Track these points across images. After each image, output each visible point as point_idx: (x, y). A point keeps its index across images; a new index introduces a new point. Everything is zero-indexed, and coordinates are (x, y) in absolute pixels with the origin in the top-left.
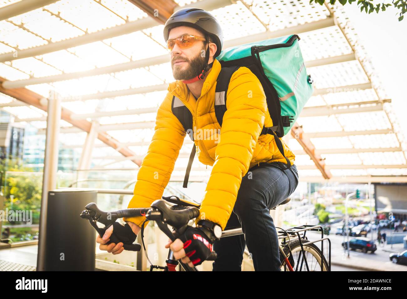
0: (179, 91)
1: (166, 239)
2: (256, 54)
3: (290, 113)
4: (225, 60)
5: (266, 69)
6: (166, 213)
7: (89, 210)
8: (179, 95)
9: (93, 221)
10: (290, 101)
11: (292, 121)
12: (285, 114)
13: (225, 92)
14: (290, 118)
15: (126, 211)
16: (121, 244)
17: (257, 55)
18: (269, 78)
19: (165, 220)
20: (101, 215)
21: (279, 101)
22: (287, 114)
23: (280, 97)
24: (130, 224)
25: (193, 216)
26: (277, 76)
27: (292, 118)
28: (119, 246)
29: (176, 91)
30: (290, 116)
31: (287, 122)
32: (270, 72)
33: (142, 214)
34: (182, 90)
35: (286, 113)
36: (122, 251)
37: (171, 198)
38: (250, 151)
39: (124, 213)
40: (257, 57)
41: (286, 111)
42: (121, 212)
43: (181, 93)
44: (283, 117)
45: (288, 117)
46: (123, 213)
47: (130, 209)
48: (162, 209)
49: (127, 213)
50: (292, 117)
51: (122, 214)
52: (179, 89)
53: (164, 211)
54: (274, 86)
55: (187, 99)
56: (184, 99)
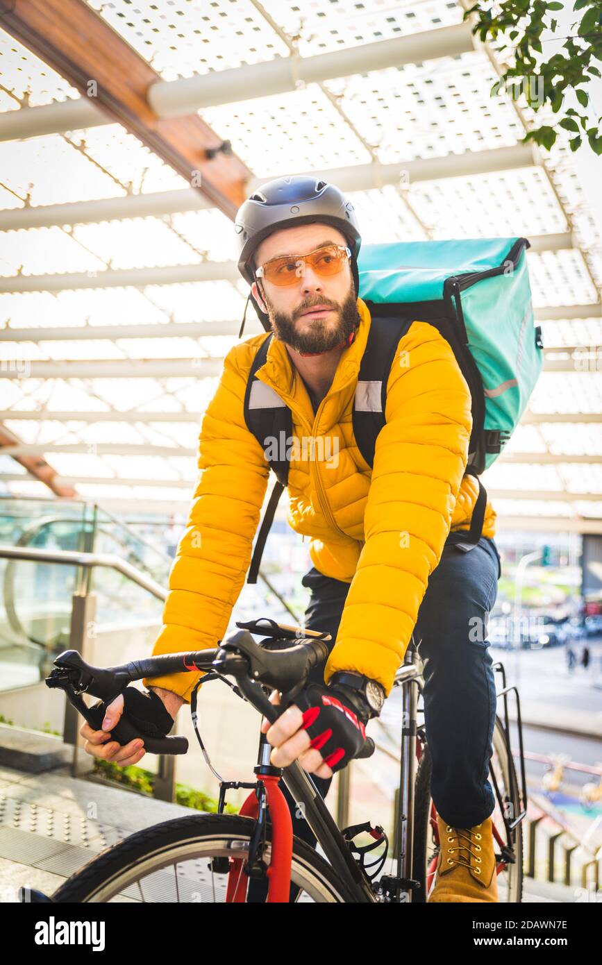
0: (274, 370)
1: (253, 719)
2: (453, 297)
3: (504, 425)
4: (377, 301)
5: (469, 330)
6: (257, 659)
7: (64, 667)
8: (275, 380)
9: (76, 692)
10: (505, 398)
11: (505, 441)
12: (491, 426)
13: (381, 382)
14: (503, 434)
15: (148, 662)
16: (138, 742)
17: (456, 299)
18: (470, 348)
19: (257, 674)
20: (92, 677)
21: (484, 395)
22: (498, 426)
23: (487, 389)
24: (159, 693)
25: (315, 660)
26: (489, 345)
27: (506, 435)
28: (135, 748)
29: (268, 371)
30: (503, 431)
31: (495, 444)
32: (478, 337)
33: (187, 667)
34: (281, 369)
35: (494, 424)
36: (141, 756)
37: (258, 624)
38: (446, 520)
39: (144, 669)
40: (455, 304)
41: (495, 420)
42: (137, 665)
43: (278, 376)
44: (488, 431)
45: (499, 433)
46: (141, 669)
47: (156, 657)
48: (247, 651)
49: (150, 668)
50: (507, 432)
51: (140, 671)
52: (274, 366)
53: (253, 655)
54: (478, 365)
55: (291, 391)
56: (286, 391)
